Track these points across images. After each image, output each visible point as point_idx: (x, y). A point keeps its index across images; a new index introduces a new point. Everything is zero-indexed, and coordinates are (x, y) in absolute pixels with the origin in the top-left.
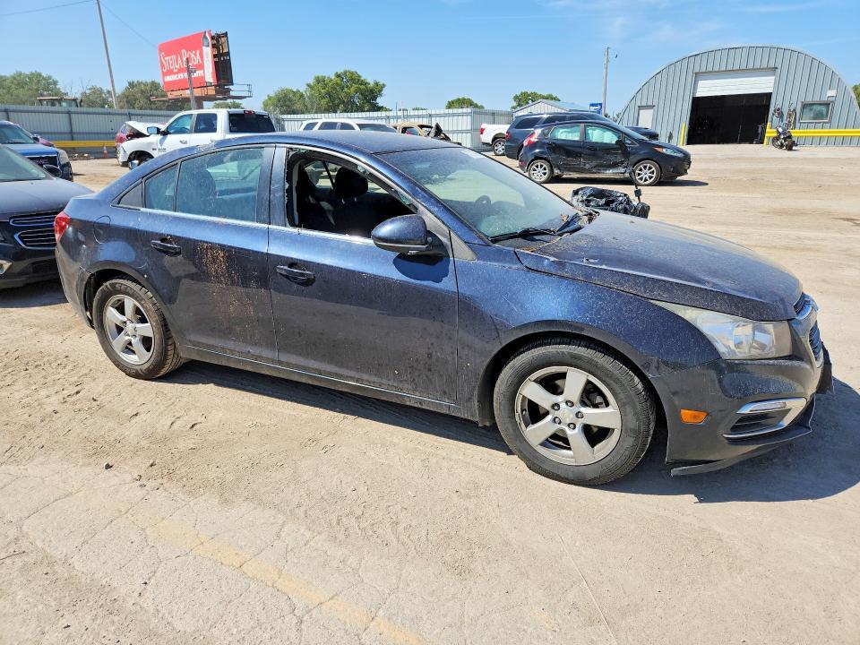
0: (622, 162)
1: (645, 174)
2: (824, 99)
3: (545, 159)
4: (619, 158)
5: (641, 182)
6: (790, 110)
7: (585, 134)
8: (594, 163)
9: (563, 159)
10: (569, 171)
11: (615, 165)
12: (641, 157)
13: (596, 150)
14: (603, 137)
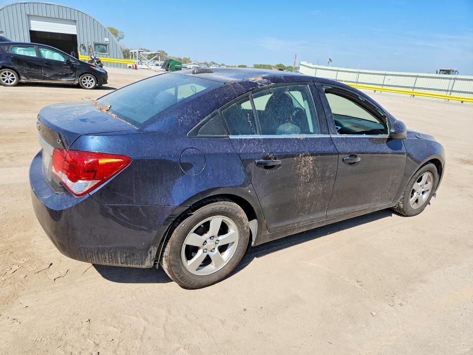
0: (71, 74)
1: (88, 82)
2: (104, 42)
3: (12, 69)
4: (69, 72)
5: (87, 87)
6: (88, 46)
7: (39, 53)
8: (52, 73)
9: (25, 70)
10: (34, 78)
11: (66, 76)
12: (85, 71)
13: (51, 65)
14: (53, 56)
